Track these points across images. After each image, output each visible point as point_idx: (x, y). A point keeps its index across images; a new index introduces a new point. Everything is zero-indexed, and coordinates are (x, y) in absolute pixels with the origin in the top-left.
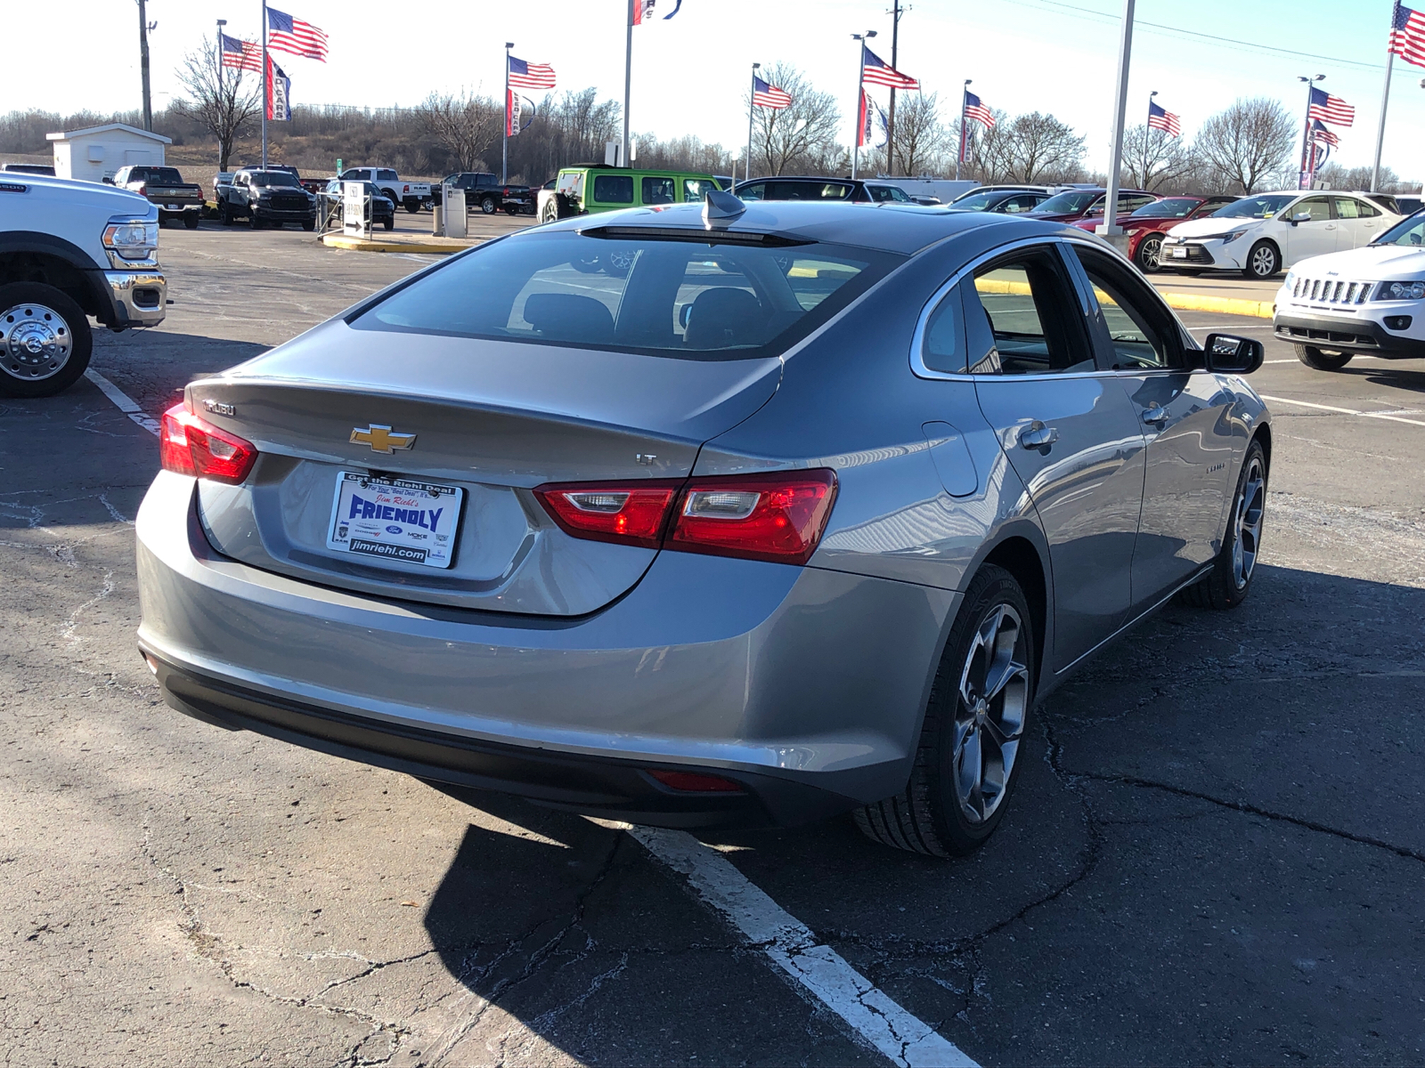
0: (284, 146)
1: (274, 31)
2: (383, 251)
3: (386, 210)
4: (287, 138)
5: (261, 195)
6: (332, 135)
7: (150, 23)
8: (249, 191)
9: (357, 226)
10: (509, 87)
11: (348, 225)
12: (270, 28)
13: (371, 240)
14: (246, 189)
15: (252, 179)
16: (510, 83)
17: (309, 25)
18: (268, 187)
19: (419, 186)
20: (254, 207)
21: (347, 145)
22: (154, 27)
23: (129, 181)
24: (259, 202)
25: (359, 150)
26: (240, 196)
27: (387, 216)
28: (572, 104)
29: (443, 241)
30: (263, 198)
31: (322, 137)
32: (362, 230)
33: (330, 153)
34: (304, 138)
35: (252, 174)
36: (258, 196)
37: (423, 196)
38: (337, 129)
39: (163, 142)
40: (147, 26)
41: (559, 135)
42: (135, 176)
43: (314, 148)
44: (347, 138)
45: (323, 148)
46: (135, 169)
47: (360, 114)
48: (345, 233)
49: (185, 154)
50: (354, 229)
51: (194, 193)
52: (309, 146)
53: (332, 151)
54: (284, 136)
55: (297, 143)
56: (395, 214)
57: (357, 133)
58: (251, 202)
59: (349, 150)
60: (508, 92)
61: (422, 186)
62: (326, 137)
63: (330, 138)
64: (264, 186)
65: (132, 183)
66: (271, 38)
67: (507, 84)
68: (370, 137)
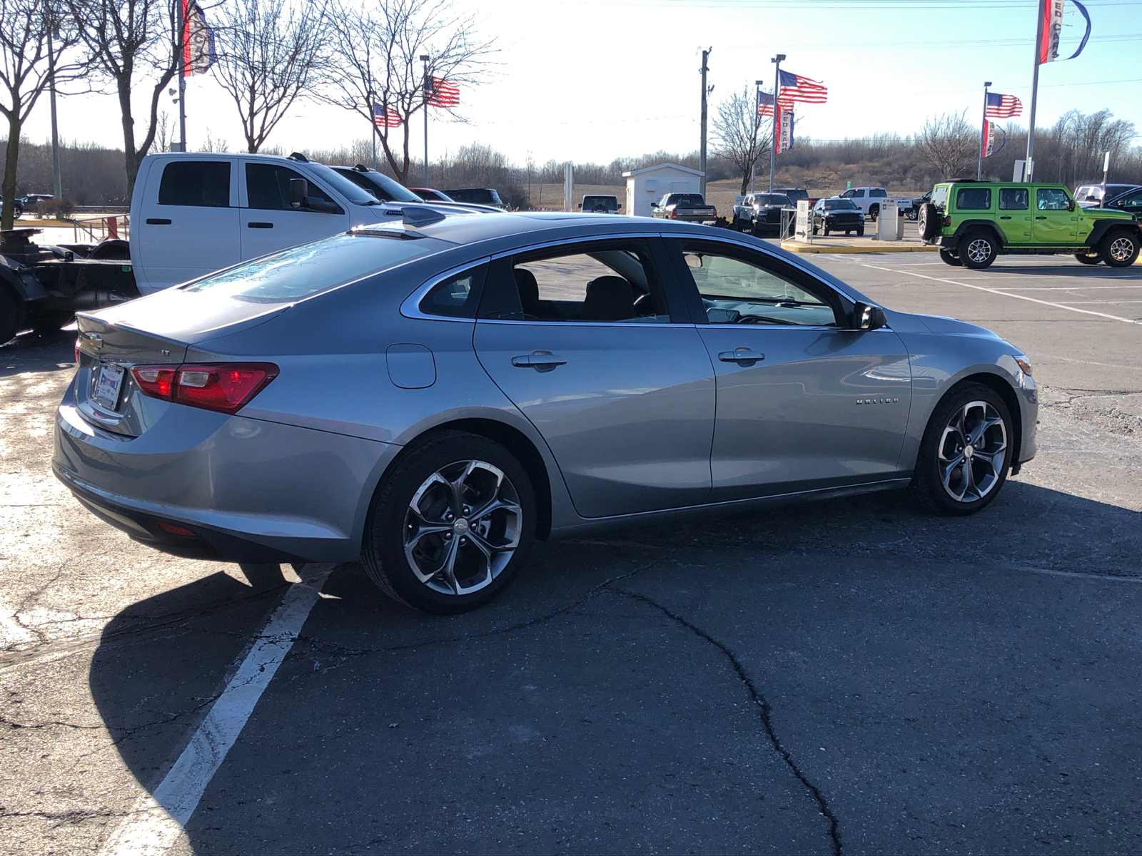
0: (839, 173)
1: (783, 87)
2: (818, 252)
3: (858, 221)
4: (842, 166)
5: (760, 212)
6: (878, 162)
7: (709, 87)
8: (752, 209)
9: (803, 234)
10: (986, 118)
11: (798, 233)
12: (782, 85)
13: (812, 244)
14: (751, 208)
15: (755, 201)
16: (987, 114)
17: (813, 81)
18: (766, 206)
19: (902, 201)
20: (754, 221)
21: (888, 170)
22: (712, 90)
23: (667, 205)
24: (759, 218)
25: (898, 174)
26: (746, 214)
27: (859, 225)
28: (1083, 127)
29: (876, 244)
30: (761, 215)
31: (870, 164)
32: (806, 237)
33: (874, 176)
34: (855, 165)
35: (756, 196)
36: (758, 212)
37: (905, 209)
38: (882, 157)
39: (699, 176)
40: (707, 89)
41: (1069, 153)
42: (670, 201)
43: (862, 172)
44: (889, 164)
45: (869, 173)
46: (672, 196)
47: (903, 145)
48: (796, 240)
49: (764, 182)
50: (802, 236)
51: (710, 212)
52: (858, 171)
53: (876, 174)
54: (840, 164)
55: (849, 170)
56: (865, 223)
57: (897, 159)
58: (753, 218)
59: (889, 174)
60: (985, 122)
61: (904, 201)
62: (872, 164)
63: (876, 164)
64: (764, 205)
65: (669, 206)
66: (782, 92)
67: (985, 116)
68: (908, 163)
